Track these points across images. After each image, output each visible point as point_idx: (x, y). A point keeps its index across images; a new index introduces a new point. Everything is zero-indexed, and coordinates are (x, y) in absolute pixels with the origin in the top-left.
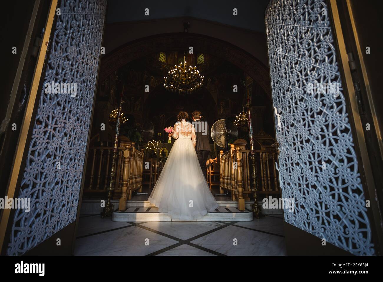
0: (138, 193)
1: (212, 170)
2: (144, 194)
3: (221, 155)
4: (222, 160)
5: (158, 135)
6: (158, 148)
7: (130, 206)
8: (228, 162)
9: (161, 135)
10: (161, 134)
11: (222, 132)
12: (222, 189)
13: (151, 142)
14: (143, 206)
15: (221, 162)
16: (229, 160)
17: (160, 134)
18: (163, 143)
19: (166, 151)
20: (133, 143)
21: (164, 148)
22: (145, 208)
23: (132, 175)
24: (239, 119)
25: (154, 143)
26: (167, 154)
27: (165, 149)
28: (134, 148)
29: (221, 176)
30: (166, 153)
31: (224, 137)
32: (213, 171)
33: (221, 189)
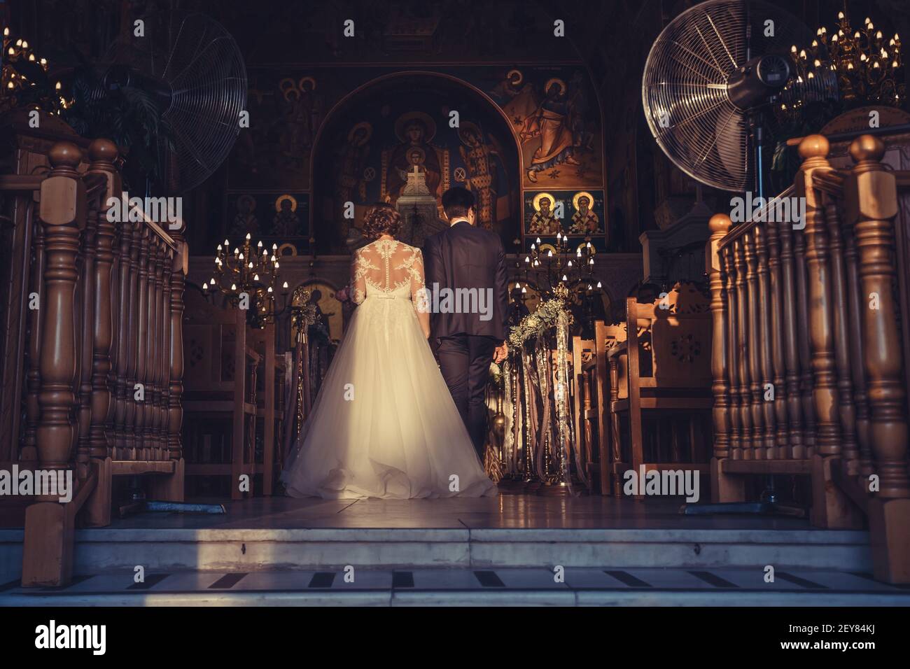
0: (154, 506)
1: (645, 371)
2: (199, 508)
3: (715, 246)
4: (724, 278)
5: (279, 209)
6: (277, 286)
7: (103, 565)
8: (774, 278)
9: (293, 209)
10: (294, 201)
11: (724, 87)
12: (726, 474)
13: (232, 248)
14: (190, 564)
15: (718, 296)
16: (786, 254)
17: (286, 204)
18: (308, 258)
19: (330, 305)
20: (104, 147)
21: (321, 288)
22: (201, 576)
23: (106, 360)
24: (811, 68)
25: (254, 254)
26: (335, 322)
27: (326, 291)
28: (110, 176)
29: (723, 388)
30: (332, 320)
31: (738, 118)
32: (652, 382)
33: (720, 478)
